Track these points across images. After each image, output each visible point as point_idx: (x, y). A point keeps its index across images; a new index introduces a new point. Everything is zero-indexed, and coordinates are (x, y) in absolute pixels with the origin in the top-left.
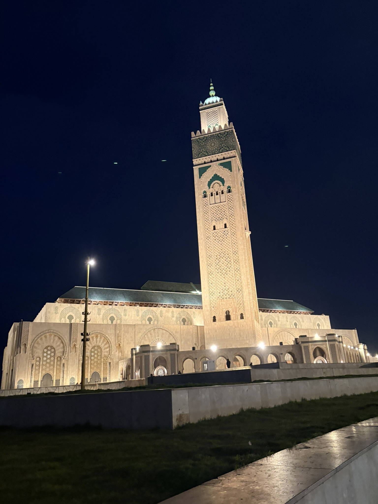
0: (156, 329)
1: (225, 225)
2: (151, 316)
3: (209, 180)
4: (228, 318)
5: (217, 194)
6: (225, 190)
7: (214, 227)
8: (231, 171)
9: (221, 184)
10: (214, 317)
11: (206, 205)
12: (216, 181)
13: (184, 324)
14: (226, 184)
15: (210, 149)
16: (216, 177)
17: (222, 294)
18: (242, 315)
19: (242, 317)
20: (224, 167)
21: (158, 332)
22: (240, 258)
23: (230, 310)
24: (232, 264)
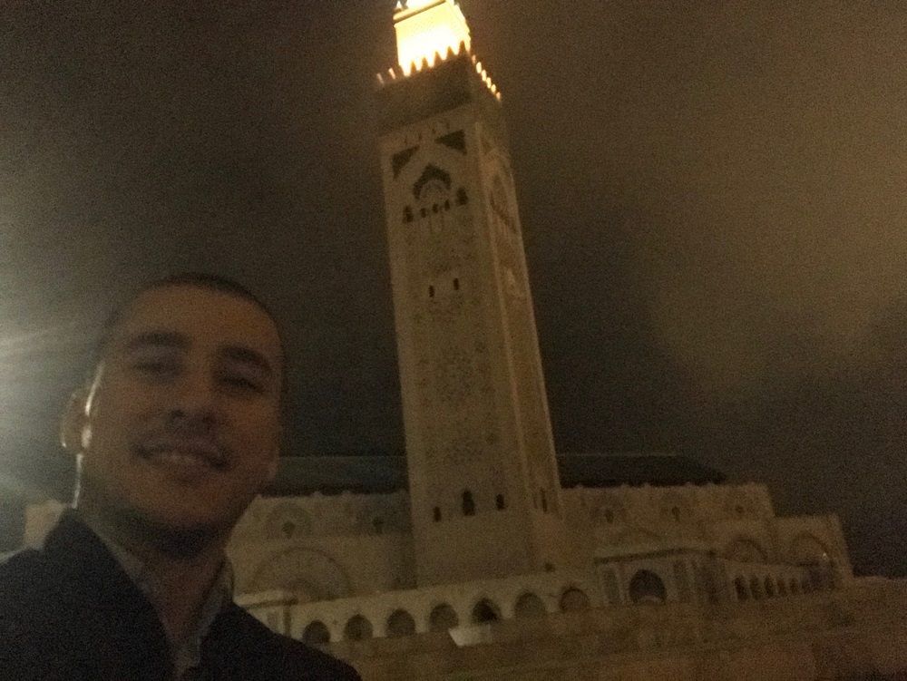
1: (456, 281)
2: (291, 520)
3: (415, 180)
4: (469, 510)
5: (435, 212)
6: (453, 199)
7: (431, 288)
9: (444, 188)
10: (437, 510)
12: (432, 182)
13: (380, 532)
14: (455, 187)
18: (500, 498)
20: (448, 147)
23: (473, 489)
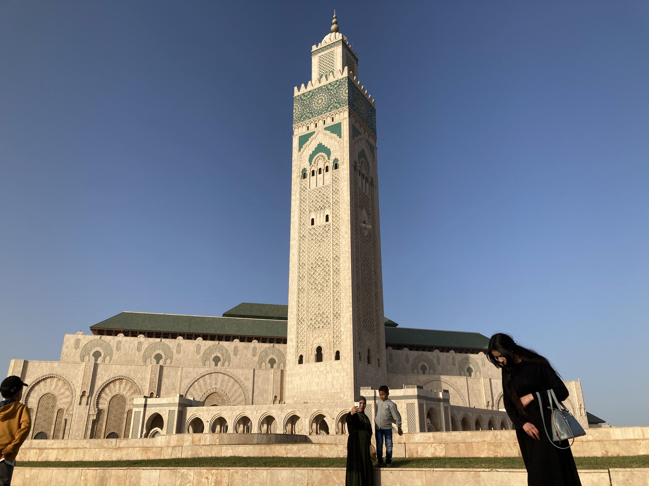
0: (213, 374)
1: (327, 216)
3: (311, 152)
5: (320, 173)
6: (330, 165)
7: (313, 220)
8: (340, 137)
9: (327, 158)
11: (303, 189)
12: (320, 154)
14: (332, 157)
15: (316, 108)
16: (321, 148)
17: (315, 321)
19: (338, 357)
20: (331, 133)
22: (341, 266)
23: (323, 345)
24: (331, 274)
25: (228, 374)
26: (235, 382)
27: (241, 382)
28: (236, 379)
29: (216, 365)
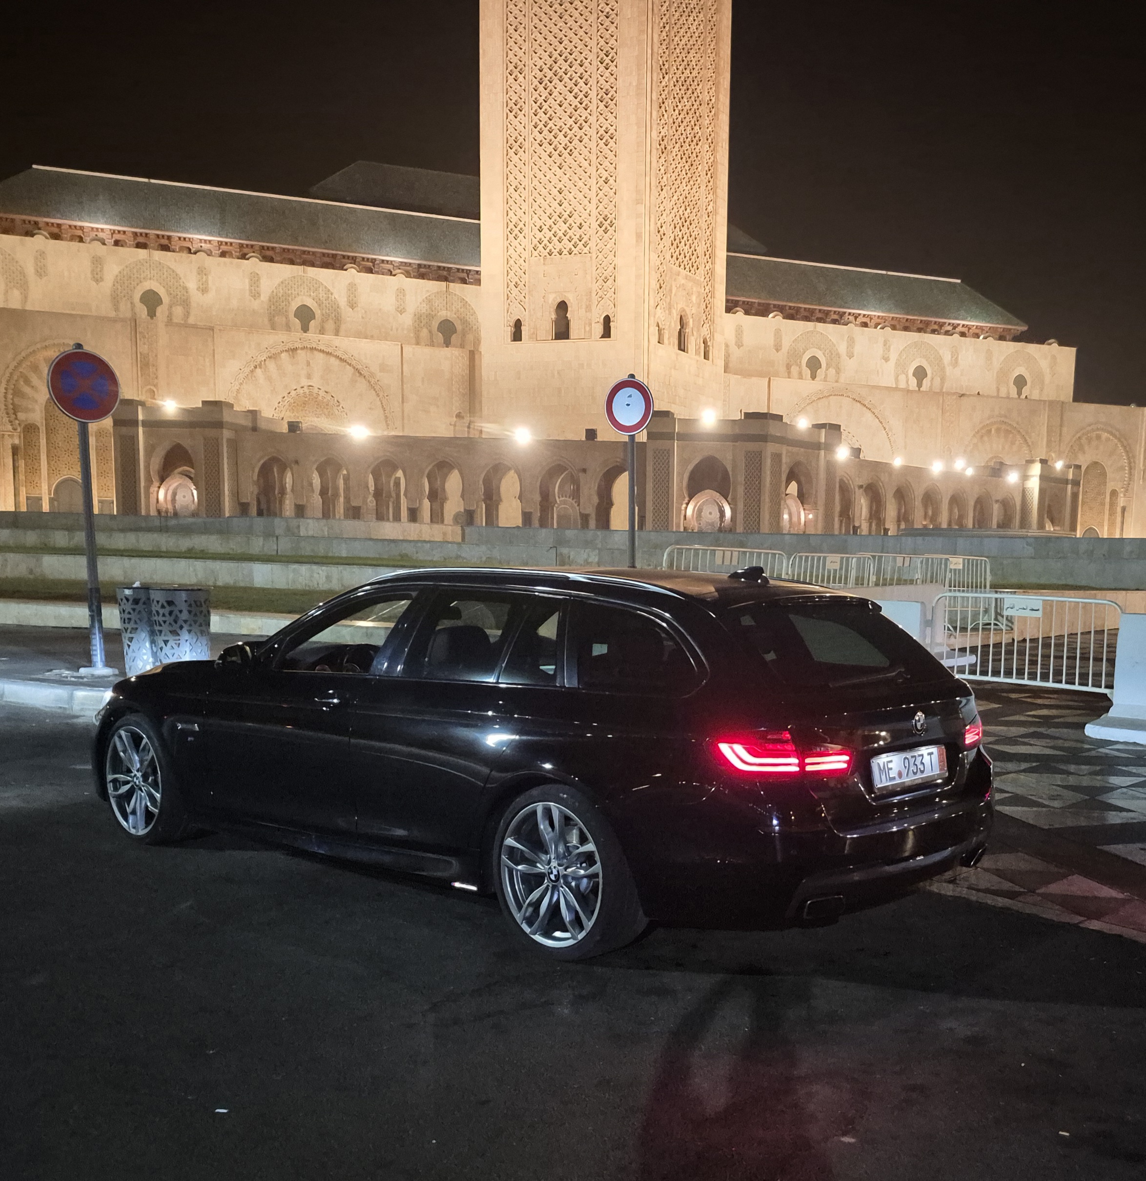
0: (299, 351)
2: (309, 302)
4: (562, 332)
10: (518, 324)
13: (447, 343)
17: (550, 234)
18: (607, 320)
19: (607, 332)
21: (308, 364)
25: (339, 353)
26: (357, 374)
27: (372, 375)
28: (359, 367)
29: (305, 329)
